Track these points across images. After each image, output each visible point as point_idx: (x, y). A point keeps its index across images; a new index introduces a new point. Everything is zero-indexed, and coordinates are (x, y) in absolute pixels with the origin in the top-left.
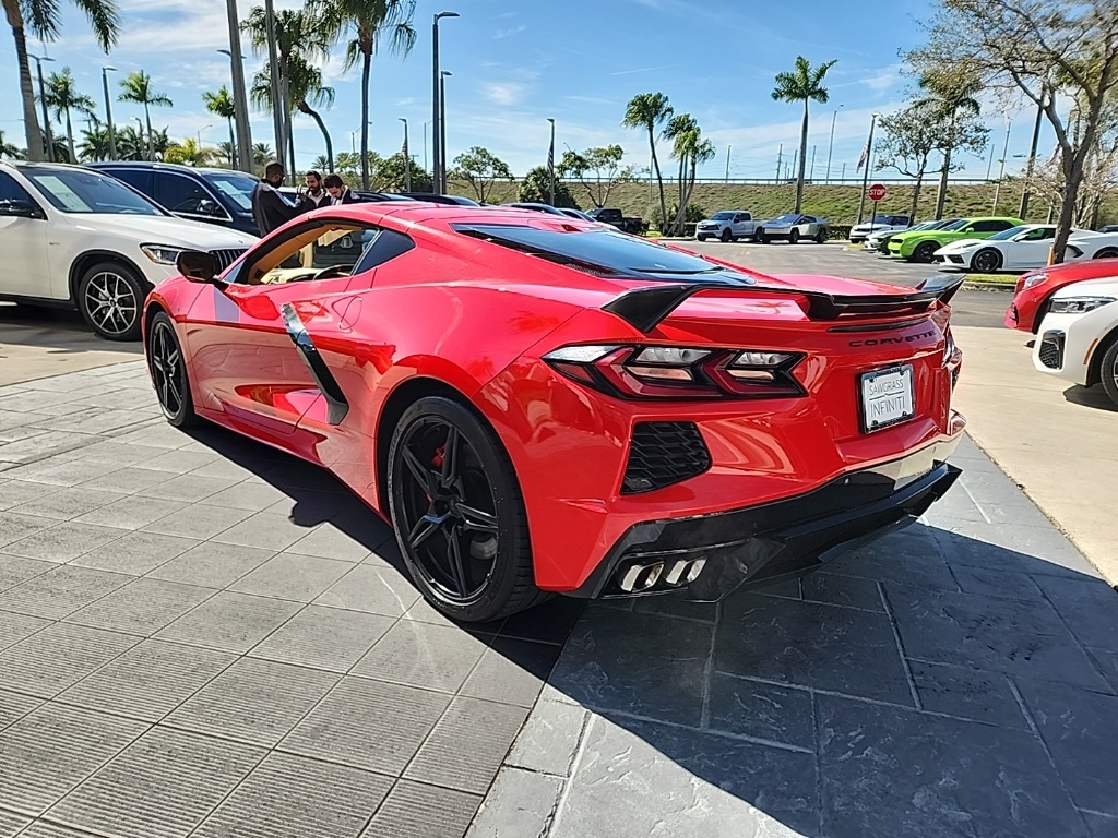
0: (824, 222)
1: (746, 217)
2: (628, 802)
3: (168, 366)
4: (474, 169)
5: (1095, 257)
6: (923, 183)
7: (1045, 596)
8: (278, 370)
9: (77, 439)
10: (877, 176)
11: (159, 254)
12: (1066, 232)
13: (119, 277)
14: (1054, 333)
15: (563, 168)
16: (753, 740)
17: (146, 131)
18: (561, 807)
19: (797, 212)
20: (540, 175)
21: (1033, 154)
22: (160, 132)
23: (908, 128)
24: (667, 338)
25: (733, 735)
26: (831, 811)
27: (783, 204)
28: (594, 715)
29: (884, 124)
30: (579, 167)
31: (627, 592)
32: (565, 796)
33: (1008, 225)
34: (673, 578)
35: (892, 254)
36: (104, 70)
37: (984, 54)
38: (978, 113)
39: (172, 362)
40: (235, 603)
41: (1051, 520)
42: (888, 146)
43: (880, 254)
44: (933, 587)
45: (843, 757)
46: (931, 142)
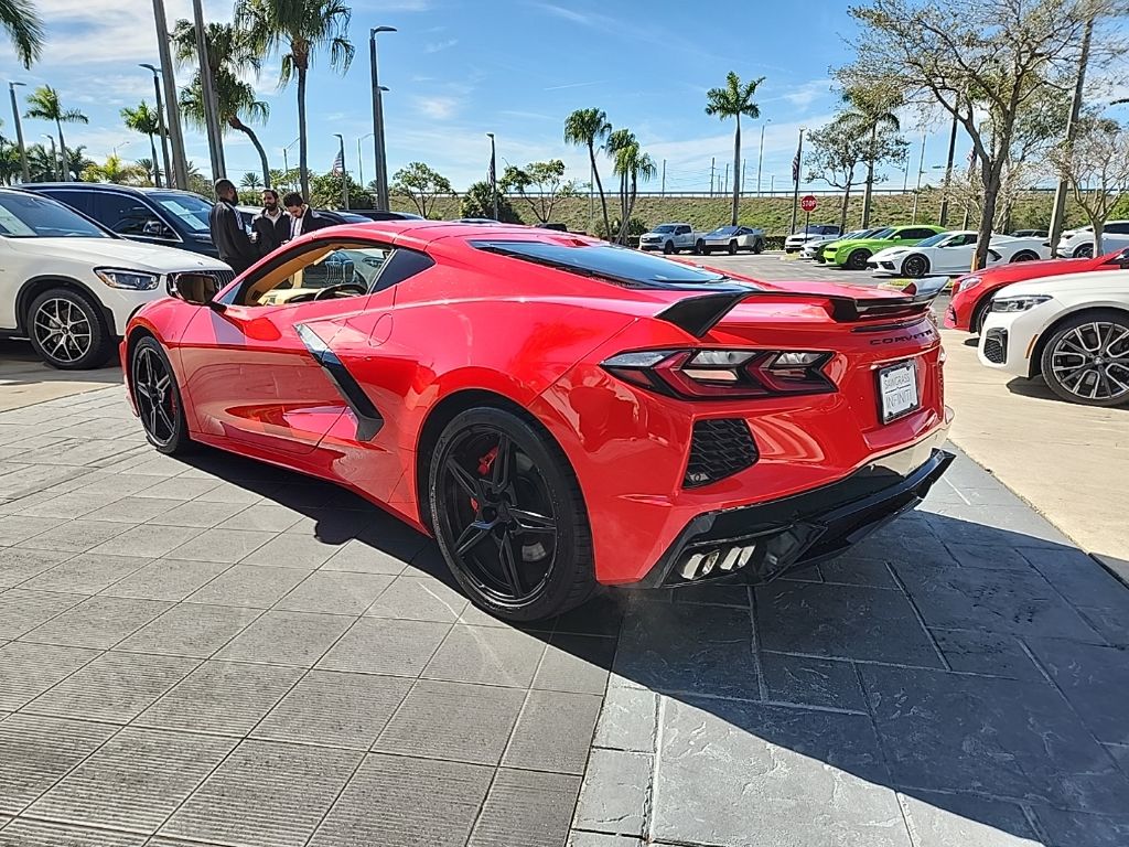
0: (759, 233)
1: (687, 229)
2: (715, 769)
3: (156, 391)
4: (414, 185)
5: (1011, 261)
6: (851, 194)
7: (1033, 567)
8: (269, 389)
9: (64, 472)
10: (806, 188)
11: (114, 278)
12: (987, 238)
13: (71, 303)
14: (997, 330)
15: (505, 184)
16: (811, 707)
17: (58, 149)
18: (656, 779)
19: (734, 224)
20: (481, 190)
21: (950, 165)
22: (74, 150)
23: (834, 142)
24: (718, 342)
25: (792, 705)
26: (895, 762)
27: (718, 216)
28: (663, 697)
29: (812, 138)
30: (521, 182)
31: (687, 580)
32: (657, 769)
33: (931, 233)
34: (727, 565)
35: (827, 263)
36: (11, 84)
37: (907, 72)
38: (898, 127)
39: (161, 387)
40: (286, 621)
41: (1022, 499)
42: (816, 159)
43: (816, 263)
44: (935, 564)
45: (894, 716)
46: (857, 155)
